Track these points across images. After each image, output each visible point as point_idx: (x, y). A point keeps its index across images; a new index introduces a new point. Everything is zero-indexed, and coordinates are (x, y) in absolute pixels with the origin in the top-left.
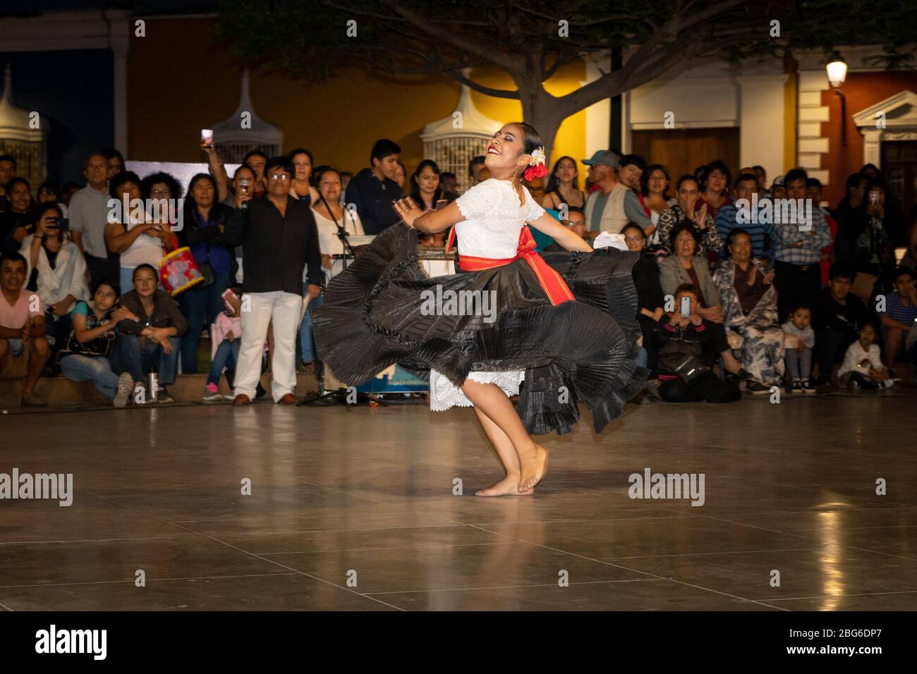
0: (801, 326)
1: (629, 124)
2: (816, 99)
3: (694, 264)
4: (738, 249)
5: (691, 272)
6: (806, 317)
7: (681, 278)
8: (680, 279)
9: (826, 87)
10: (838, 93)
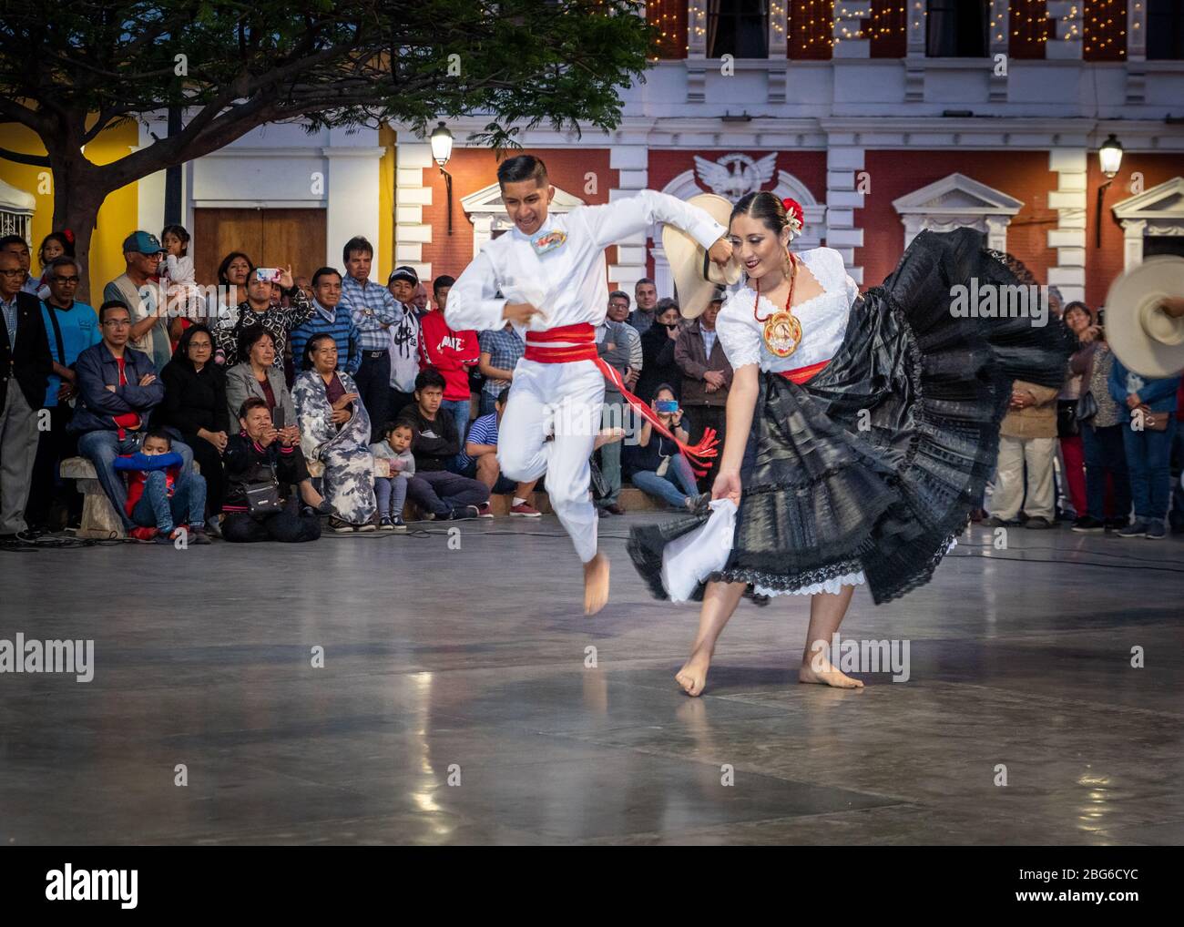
0: (400, 449)
1: (191, 200)
2: (418, 177)
3: (269, 375)
4: (323, 356)
5: (266, 385)
6: (407, 438)
7: (253, 391)
8: (250, 392)
9: (429, 164)
10: (442, 172)
